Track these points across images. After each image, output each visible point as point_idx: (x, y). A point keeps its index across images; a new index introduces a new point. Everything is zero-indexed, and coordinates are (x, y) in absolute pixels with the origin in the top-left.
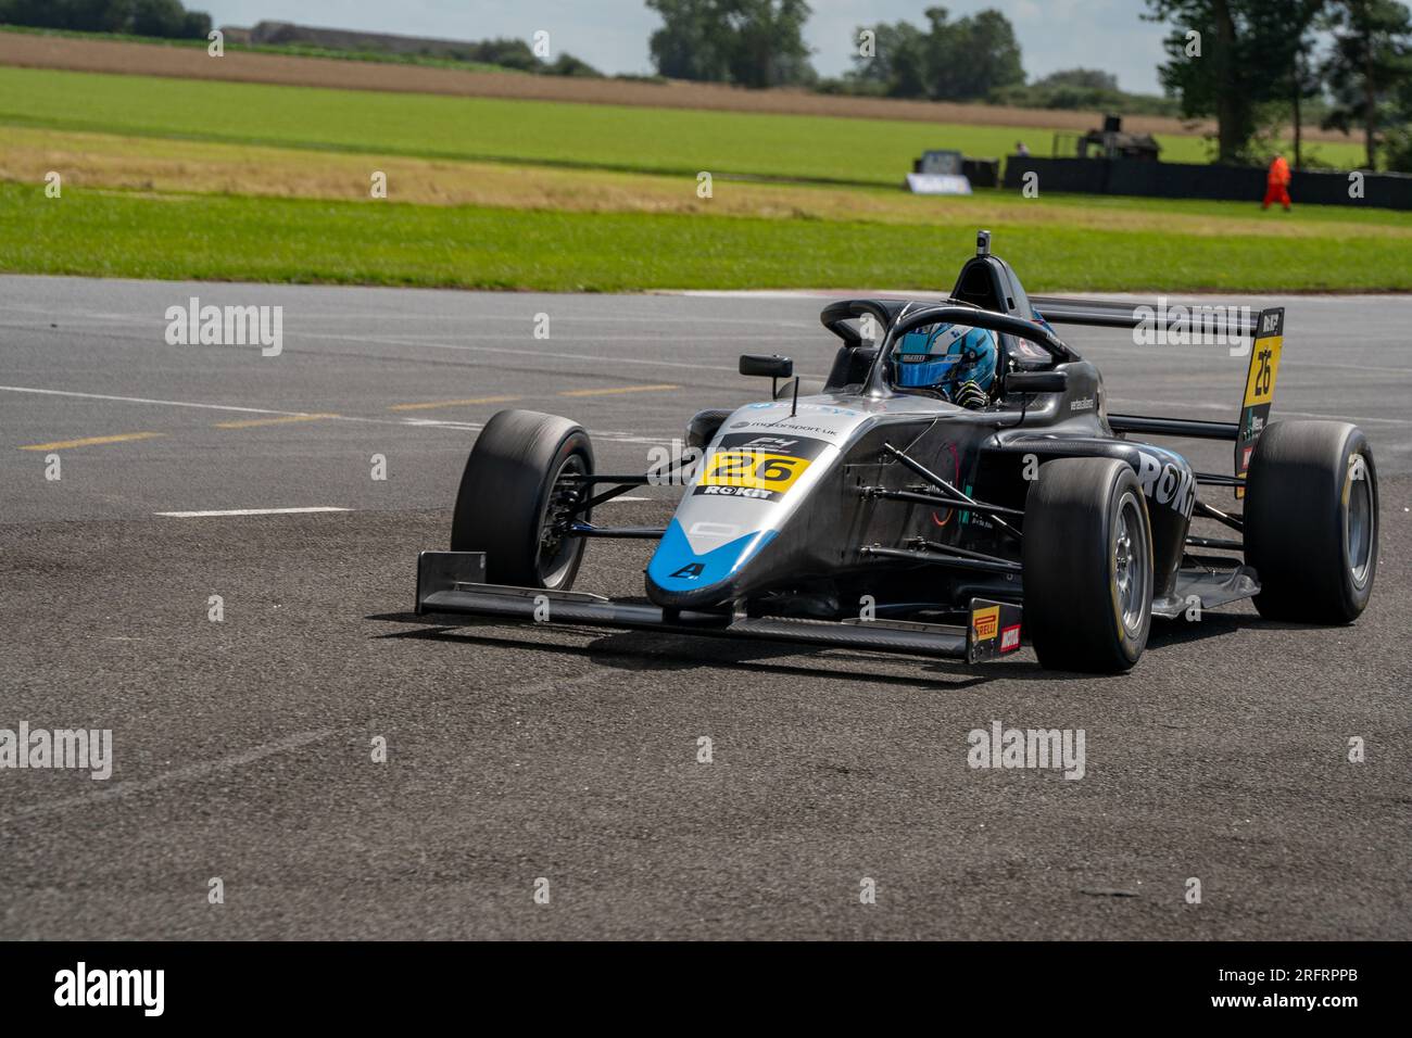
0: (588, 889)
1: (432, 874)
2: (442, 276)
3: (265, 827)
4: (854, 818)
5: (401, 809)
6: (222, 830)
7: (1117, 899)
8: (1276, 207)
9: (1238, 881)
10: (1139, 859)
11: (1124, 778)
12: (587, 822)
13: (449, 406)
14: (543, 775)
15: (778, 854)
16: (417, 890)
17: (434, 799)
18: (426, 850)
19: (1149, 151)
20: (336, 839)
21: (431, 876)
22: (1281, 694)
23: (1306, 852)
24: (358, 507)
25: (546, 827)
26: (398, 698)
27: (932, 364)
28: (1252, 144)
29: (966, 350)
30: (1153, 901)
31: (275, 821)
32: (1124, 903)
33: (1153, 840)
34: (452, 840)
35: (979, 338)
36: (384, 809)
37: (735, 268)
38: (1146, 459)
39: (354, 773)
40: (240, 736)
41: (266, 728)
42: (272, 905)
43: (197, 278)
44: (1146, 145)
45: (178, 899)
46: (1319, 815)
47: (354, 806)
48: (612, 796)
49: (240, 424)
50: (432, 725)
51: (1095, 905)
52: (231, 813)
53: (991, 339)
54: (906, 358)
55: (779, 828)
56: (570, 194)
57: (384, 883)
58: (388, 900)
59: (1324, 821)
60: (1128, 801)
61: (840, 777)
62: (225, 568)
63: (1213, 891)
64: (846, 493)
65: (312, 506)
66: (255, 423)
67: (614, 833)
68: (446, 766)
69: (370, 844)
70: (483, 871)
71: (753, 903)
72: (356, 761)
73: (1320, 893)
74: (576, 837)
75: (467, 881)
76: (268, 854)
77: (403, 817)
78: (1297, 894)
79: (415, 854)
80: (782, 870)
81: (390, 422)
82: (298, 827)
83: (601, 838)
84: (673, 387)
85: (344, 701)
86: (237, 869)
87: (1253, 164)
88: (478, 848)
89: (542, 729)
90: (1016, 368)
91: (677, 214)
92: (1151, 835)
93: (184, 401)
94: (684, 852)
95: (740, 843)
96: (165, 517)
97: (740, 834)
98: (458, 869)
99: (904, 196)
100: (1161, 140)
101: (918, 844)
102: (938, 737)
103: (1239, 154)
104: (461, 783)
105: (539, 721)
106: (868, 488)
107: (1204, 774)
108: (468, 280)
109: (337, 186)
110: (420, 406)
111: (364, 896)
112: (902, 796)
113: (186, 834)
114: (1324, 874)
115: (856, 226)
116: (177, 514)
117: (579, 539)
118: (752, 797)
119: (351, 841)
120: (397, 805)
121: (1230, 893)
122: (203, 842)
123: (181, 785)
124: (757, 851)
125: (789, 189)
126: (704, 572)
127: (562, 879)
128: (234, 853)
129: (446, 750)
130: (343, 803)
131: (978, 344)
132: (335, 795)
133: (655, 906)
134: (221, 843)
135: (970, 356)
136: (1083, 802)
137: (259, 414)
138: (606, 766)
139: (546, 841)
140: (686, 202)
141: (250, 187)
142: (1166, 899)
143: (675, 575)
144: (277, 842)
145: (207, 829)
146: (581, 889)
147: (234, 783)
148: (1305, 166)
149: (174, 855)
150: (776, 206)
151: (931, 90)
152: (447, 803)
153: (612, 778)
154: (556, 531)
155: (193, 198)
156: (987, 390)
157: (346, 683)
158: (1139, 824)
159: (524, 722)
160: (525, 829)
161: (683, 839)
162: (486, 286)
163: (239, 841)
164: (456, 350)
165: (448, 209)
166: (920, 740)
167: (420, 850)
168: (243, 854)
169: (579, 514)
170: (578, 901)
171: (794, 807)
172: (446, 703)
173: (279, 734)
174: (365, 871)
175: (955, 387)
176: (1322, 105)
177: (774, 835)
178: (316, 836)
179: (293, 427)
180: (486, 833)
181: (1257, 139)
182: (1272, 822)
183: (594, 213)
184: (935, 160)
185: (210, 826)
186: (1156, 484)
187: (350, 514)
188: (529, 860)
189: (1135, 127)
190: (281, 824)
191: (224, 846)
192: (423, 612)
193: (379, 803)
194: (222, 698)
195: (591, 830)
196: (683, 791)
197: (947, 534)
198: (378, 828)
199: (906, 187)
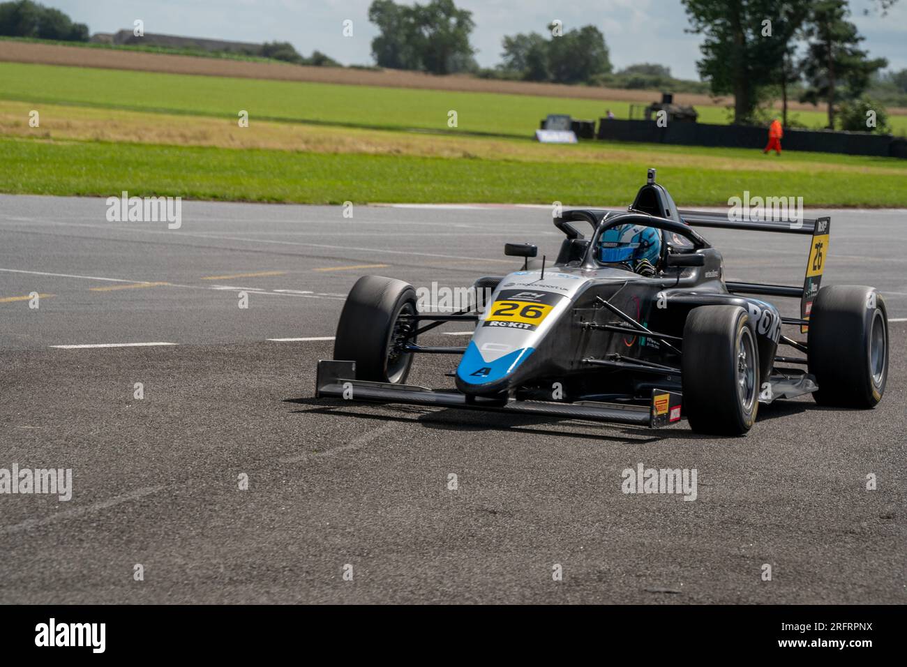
0: (329, 589)
1: (227, 579)
2: (237, 194)
3: (120, 548)
4: (500, 543)
5: (207, 537)
6: (91, 551)
7: (667, 594)
8: (772, 152)
9: (745, 584)
10: (682, 569)
11: (672, 517)
12: (328, 546)
13: (241, 277)
14: (300, 515)
15: (451, 566)
16: (219, 589)
17: (229, 531)
18: (223, 563)
19: (690, 116)
20: (165, 556)
21: (227, 580)
22: (773, 463)
23: (788, 565)
24: (183, 342)
25: (301, 548)
26: (206, 465)
27: (622, 248)
28: (756, 112)
29: (642, 241)
30: (690, 596)
31: (126, 545)
32: (672, 597)
33: (690, 557)
34: (240, 557)
35: (650, 233)
36: (197, 537)
37: (426, 189)
38: (752, 307)
39: (177, 514)
40: (104, 490)
41: (121, 485)
42: (124, 599)
43: (78, 195)
44: (689, 112)
45: (63, 595)
46: (797, 541)
47: (177, 536)
48: (344, 529)
49: (106, 289)
50: (228, 483)
51: (653, 599)
52: (98, 540)
53: (657, 234)
54: (605, 245)
55: (452, 549)
56: (320, 142)
57: (196, 585)
58: (199, 596)
59: (800, 545)
60: (675, 532)
61: (491, 516)
62: (95, 381)
63: (728, 590)
64: (574, 326)
65: (152, 342)
66: (115, 288)
67: (345, 552)
68: (237, 509)
69: (188, 559)
70: (260, 577)
71: (434, 597)
72: (179, 506)
73: (797, 591)
74: (321, 555)
75: (250, 583)
76: (121, 566)
77: (209, 542)
78: (782, 592)
79: (216, 566)
80: (454, 576)
81: (203, 288)
82: (141, 549)
83: (337, 556)
84: (385, 266)
85: (171, 467)
86: (101, 576)
87: (755, 124)
88: (258, 562)
89: (299, 486)
90: (672, 252)
91: (388, 155)
92: (689, 554)
93: (69, 274)
94: (390, 564)
95: (426, 559)
96: (57, 349)
97: (426, 553)
98: (245, 575)
99: (535, 144)
100: (698, 109)
101: (540, 560)
102: (554, 490)
103: (747, 118)
104: (246, 520)
105: (298, 481)
106: (587, 323)
107: (723, 515)
108: (254, 196)
109: (169, 136)
110: (222, 277)
111: (183, 593)
112: (530, 528)
113: (68, 553)
114: (799, 579)
115: (503, 163)
116: (65, 347)
117: (409, 354)
118: (435, 529)
119: (175, 557)
120: (206, 534)
121: (739, 591)
122: (79, 558)
123: (65, 522)
124: (437, 564)
125: (461, 139)
126: (491, 373)
127: (311, 582)
128: (99, 566)
129: (237, 499)
130: (170, 533)
131: (650, 237)
132: (166, 528)
133: (371, 599)
134: (91, 559)
135: (644, 244)
136: (646, 532)
137: (118, 282)
138: (340, 509)
139: (301, 557)
140: (394, 147)
141: (113, 136)
142: (699, 595)
143: (473, 374)
144: (128, 558)
145: (82, 550)
146: (324, 589)
147: (99, 521)
148: (790, 126)
149: (60, 567)
150: (453, 150)
151: (552, 76)
152: (237, 533)
153: (344, 517)
154: (396, 349)
155: (76, 143)
156: (655, 265)
157: (173, 456)
158: (682, 546)
159: (288, 481)
160: (287, 550)
161: (390, 556)
162: (265, 200)
163: (103, 558)
164: (246, 241)
165: (241, 151)
166: (542, 493)
167: (220, 564)
168: (105, 566)
169: (410, 339)
170: (321, 597)
171: (461, 536)
172: (238, 469)
173: (129, 488)
174: (184, 577)
175: (635, 263)
176: (801, 88)
177: (448, 554)
178: (153, 555)
179: (141, 290)
180: (262, 553)
181: (759, 109)
182: (766, 545)
183: (336, 154)
184: (554, 121)
185: (84, 548)
186: (758, 322)
187: (176, 347)
188: (290, 570)
189: (681, 101)
190: (130, 547)
191: (92, 561)
192: (320, 397)
193: (193, 533)
194: (93, 465)
195: (330, 550)
196: (390, 525)
197: (632, 352)
198: (193, 549)
199: (535, 138)
